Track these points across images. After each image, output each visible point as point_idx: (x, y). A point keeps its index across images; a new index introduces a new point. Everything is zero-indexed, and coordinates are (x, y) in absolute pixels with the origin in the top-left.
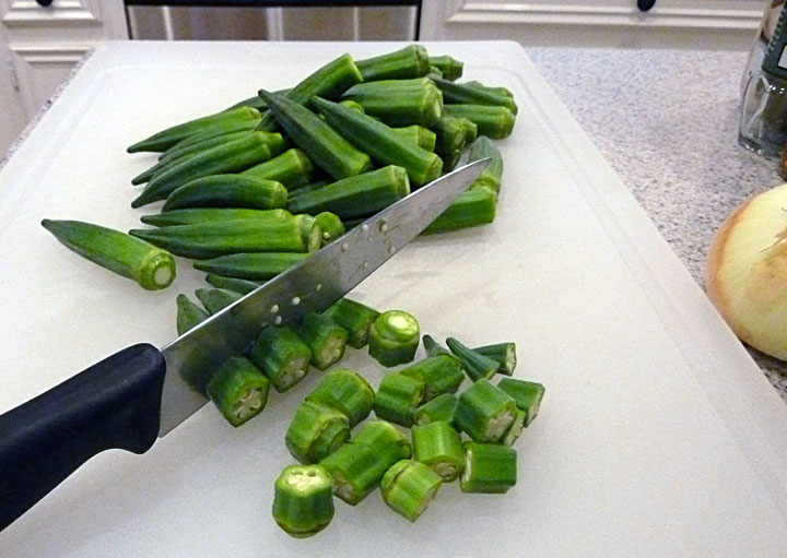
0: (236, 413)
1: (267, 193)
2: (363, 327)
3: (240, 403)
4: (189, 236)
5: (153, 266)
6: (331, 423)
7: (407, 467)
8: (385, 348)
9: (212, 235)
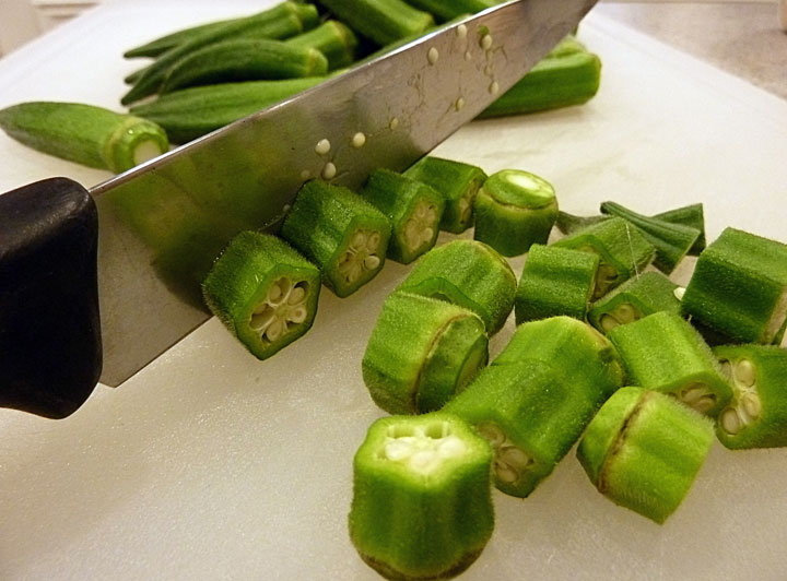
0: (260, 330)
1: (300, 59)
2: (464, 196)
3: (267, 311)
4: (189, 111)
5: (130, 139)
6: (457, 324)
7: (643, 400)
8: (506, 221)
9: (222, 106)
